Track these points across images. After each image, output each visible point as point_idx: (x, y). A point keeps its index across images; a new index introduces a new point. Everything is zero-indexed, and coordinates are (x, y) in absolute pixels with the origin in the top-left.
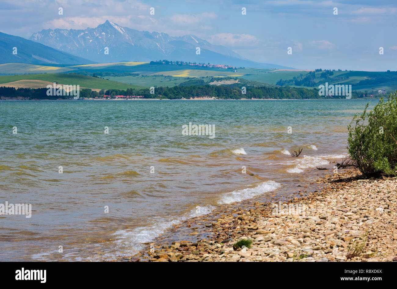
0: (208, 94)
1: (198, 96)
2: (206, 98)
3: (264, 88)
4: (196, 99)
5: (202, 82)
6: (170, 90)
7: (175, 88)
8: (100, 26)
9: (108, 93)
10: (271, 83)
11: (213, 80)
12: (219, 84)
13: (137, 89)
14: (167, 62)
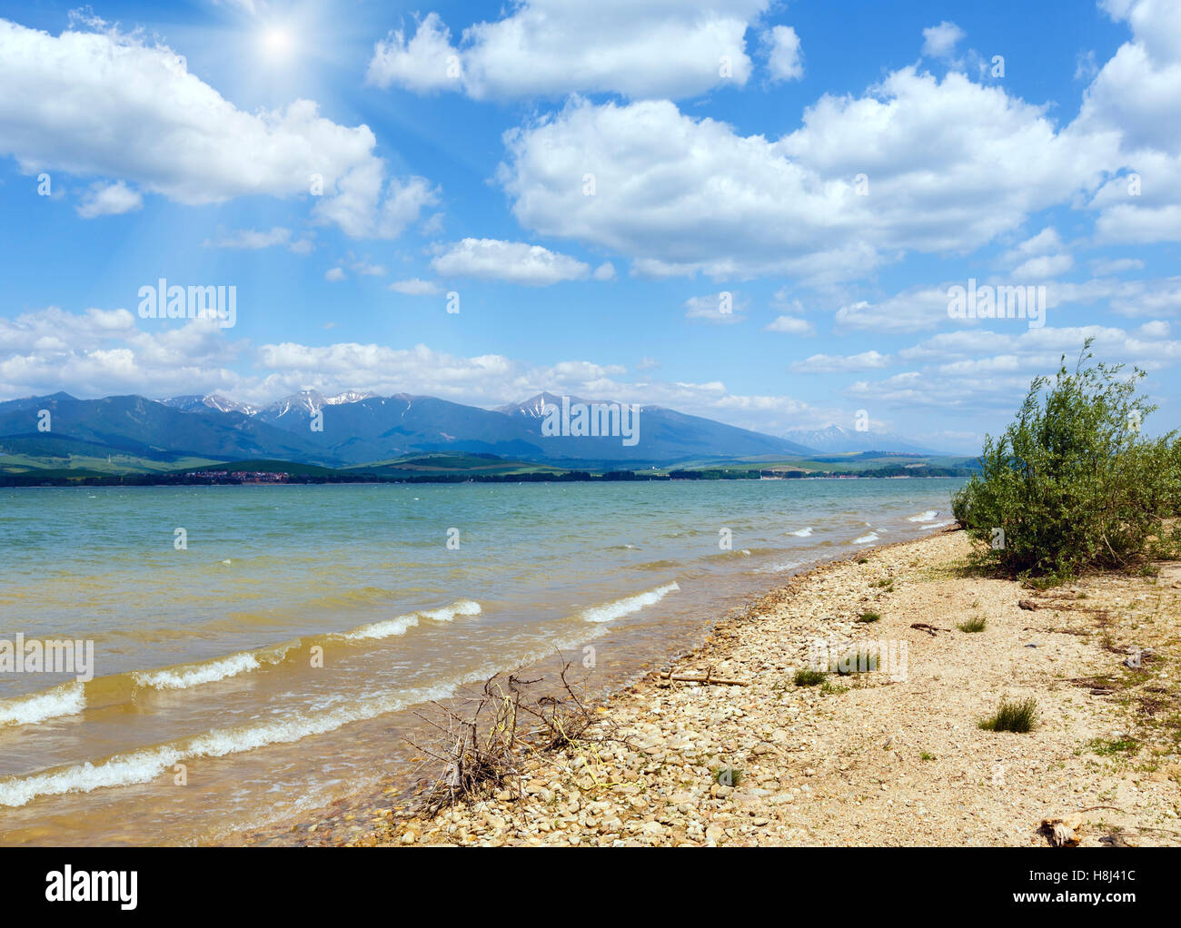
0: (903, 474)
1: (897, 475)
2: (902, 477)
3: (943, 469)
4: (896, 478)
5: (899, 465)
6: (877, 471)
7: (881, 470)
8: (829, 428)
9: (834, 474)
10: (948, 465)
11: (907, 464)
12: (912, 467)
13: (855, 471)
14: (875, 452)
